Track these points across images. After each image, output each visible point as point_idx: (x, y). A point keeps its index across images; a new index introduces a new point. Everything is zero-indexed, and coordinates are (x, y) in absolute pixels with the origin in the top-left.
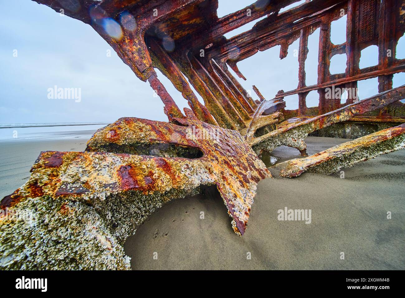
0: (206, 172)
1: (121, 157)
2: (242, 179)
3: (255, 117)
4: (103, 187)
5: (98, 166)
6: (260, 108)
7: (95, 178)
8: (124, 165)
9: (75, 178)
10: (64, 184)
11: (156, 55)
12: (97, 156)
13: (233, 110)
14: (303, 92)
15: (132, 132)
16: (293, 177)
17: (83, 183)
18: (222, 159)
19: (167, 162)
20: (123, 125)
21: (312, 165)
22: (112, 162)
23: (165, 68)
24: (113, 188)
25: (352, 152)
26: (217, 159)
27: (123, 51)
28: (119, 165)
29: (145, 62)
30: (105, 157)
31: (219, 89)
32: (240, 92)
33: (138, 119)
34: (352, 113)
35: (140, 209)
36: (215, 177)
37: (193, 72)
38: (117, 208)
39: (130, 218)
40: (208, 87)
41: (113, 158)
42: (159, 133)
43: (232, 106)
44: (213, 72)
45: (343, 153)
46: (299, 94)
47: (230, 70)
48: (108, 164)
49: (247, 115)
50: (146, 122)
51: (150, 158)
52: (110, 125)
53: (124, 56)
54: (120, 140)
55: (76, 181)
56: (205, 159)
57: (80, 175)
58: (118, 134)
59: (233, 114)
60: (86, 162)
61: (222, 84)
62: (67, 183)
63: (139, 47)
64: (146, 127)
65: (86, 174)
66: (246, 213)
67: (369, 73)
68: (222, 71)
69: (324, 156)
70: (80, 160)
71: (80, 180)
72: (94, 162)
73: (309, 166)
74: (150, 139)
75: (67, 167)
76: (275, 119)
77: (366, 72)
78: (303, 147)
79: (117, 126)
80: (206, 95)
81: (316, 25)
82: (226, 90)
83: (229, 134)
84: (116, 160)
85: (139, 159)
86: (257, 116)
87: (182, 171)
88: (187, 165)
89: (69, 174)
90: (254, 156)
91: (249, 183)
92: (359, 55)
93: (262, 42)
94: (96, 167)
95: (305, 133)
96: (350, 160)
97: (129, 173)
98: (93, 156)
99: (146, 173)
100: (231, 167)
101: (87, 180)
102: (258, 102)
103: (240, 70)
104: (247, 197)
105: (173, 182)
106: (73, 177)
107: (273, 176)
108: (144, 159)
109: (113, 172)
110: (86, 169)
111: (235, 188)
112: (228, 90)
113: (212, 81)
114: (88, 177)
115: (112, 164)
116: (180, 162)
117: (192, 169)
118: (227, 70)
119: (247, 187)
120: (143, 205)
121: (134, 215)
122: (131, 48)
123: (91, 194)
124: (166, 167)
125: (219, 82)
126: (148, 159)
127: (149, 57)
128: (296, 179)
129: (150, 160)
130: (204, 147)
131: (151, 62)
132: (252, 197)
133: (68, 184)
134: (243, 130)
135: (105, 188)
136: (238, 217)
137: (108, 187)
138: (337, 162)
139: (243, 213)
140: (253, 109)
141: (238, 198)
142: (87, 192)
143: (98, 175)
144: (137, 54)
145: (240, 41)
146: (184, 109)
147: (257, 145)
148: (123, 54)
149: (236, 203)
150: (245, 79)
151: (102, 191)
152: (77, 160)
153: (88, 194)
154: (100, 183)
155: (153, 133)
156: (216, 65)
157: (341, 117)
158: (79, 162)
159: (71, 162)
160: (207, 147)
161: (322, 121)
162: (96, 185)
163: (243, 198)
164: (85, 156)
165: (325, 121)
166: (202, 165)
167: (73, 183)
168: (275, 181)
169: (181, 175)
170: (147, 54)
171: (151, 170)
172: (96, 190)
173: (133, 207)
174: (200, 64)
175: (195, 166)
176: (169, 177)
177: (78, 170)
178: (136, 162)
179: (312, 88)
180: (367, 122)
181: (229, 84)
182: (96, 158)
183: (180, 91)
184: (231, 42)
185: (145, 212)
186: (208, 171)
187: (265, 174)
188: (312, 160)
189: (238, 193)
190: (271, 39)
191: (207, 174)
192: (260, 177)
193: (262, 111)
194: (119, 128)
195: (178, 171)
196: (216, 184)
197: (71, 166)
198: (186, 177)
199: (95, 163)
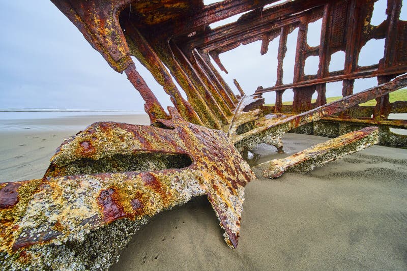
0: (196, 183)
1: (100, 178)
2: (231, 186)
3: (236, 113)
4: (80, 224)
5: (71, 197)
6: (240, 103)
7: (69, 214)
8: (105, 189)
9: (40, 219)
10: (25, 231)
11: (133, 40)
12: (68, 182)
13: (216, 106)
14: (279, 90)
15: (111, 143)
16: (275, 178)
17: (53, 224)
18: (211, 165)
19: (155, 176)
20: (98, 133)
21: (291, 166)
22: (89, 188)
23: (144, 56)
24: (93, 223)
25: (324, 153)
26: (206, 166)
27: (92, 33)
28: (98, 190)
29: (120, 49)
30: (79, 182)
31: (202, 82)
32: (222, 87)
33: (117, 124)
34: (322, 114)
35: (122, 230)
36: (206, 187)
37: (176, 63)
38: (95, 235)
39: (112, 242)
40: (191, 80)
41: (90, 181)
42: (143, 140)
43: (215, 101)
44: (196, 64)
45: (318, 155)
46: (277, 91)
47: (212, 61)
48: (84, 191)
49: (229, 111)
50: (126, 128)
51: (136, 174)
52: (81, 134)
53: (93, 40)
54: (96, 154)
55: (42, 223)
56: (195, 167)
57: (46, 214)
58: (94, 147)
59: (216, 110)
60: (54, 193)
61: (205, 77)
62: (28, 229)
63: (112, 29)
64: (127, 134)
65: (56, 210)
66: (237, 224)
67: (336, 76)
68: (205, 63)
69: (301, 157)
70: (45, 191)
71: (47, 221)
72: (65, 191)
73: (288, 167)
74: (134, 150)
75: (27, 205)
76: (256, 116)
77: (334, 76)
78: (280, 144)
79: (91, 135)
80: (189, 90)
81: (295, 25)
82: (209, 83)
83: (215, 135)
84: (93, 184)
85: (122, 178)
86: (239, 112)
87: (173, 186)
88: (177, 177)
89: (31, 215)
90: (239, 157)
91: (237, 189)
92: (329, 60)
93: (246, 35)
94: (68, 198)
95: (283, 131)
96: (321, 160)
97: (112, 200)
98: (62, 183)
99: (132, 196)
100: (220, 173)
101: (57, 220)
102: (239, 98)
103: (222, 62)
104: (237, 205)
105: (163, 202)
106: (36, 219)
107: (257, 177)
108: (128, 177)
109: (91, 201)
110: (54, 204)
111: (226, 197)
112: (211, 84)
113: (195, 74)
114: (58, 214)
115: (90, 189)
116: (169, 175)
117: (183, 181)
118: (210, 62)
119: (236, 193)
120: (126, 225)
121: (117, 238)
122: (102, 29)
123: (64, 237)
124: (155, 183)
125: (202, 75)
126: (134, 176)
127: (125, 43)
128: (278, 180)
129: (136, 177)
130: (192, 154)
131: (128, 50)
132: (241, 204)
133: (30, 230)
134: (225, 126)
135: (83, 225)
136: (231, 230)
137: (87, 223)
138: (312, 162)
139: (235, 224)
140: (234, 105)
141: (229, 208)
142: (59, 236)
143: (72, 208)
144: (110, 38)
145: (225, 32)
146: (168, 108)
147: (239, 143)
148: (92, 37)
149: (227, 213)
150: (227, 73)
151: (80, 230)
152: (41, 192)
153: (60, 238)
154: (76, 220)
155: (136, 142)
156: (199, 56)
157: (313, 117)
158: (44, 194)
159: (32, 197)
160: (195, 152)
161: (297, 120)
162: (70, 223)
163: (233, 207)
164: (51, 184)
165: (300, 120)
166: (193, 175)
167: (38, 228)
168: (259, 182)
169: (172, 191)
170: (123, 40)
171: (138, 190)
172: (72, 231)
173: (114, 230)
174: (182, 53)
175: (185, 177)
176: (159, 196)
177: (44, 207)
178: (119, 183)
179: (288, 86)
180: (331, 120)
181: (212, 77)
182: (67, 185)
183: (161, 84)
184: (216, 33)
185: (129, 233)
186: (198, 181)
187: (250, 176)
188: (291, 161)
189: (228, 202)
190: (254, 33)
191: (197, 185)
192: (246, 181)
193: (242, 106)
194: (94, 138)
195: (168, 187)
196: (207, 195)
197: (33, 202)
198: (177, 193)
199: (67, 193)
